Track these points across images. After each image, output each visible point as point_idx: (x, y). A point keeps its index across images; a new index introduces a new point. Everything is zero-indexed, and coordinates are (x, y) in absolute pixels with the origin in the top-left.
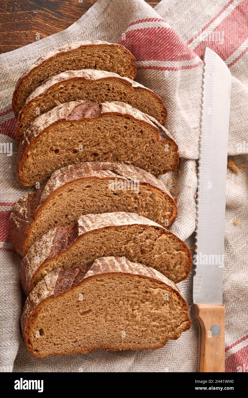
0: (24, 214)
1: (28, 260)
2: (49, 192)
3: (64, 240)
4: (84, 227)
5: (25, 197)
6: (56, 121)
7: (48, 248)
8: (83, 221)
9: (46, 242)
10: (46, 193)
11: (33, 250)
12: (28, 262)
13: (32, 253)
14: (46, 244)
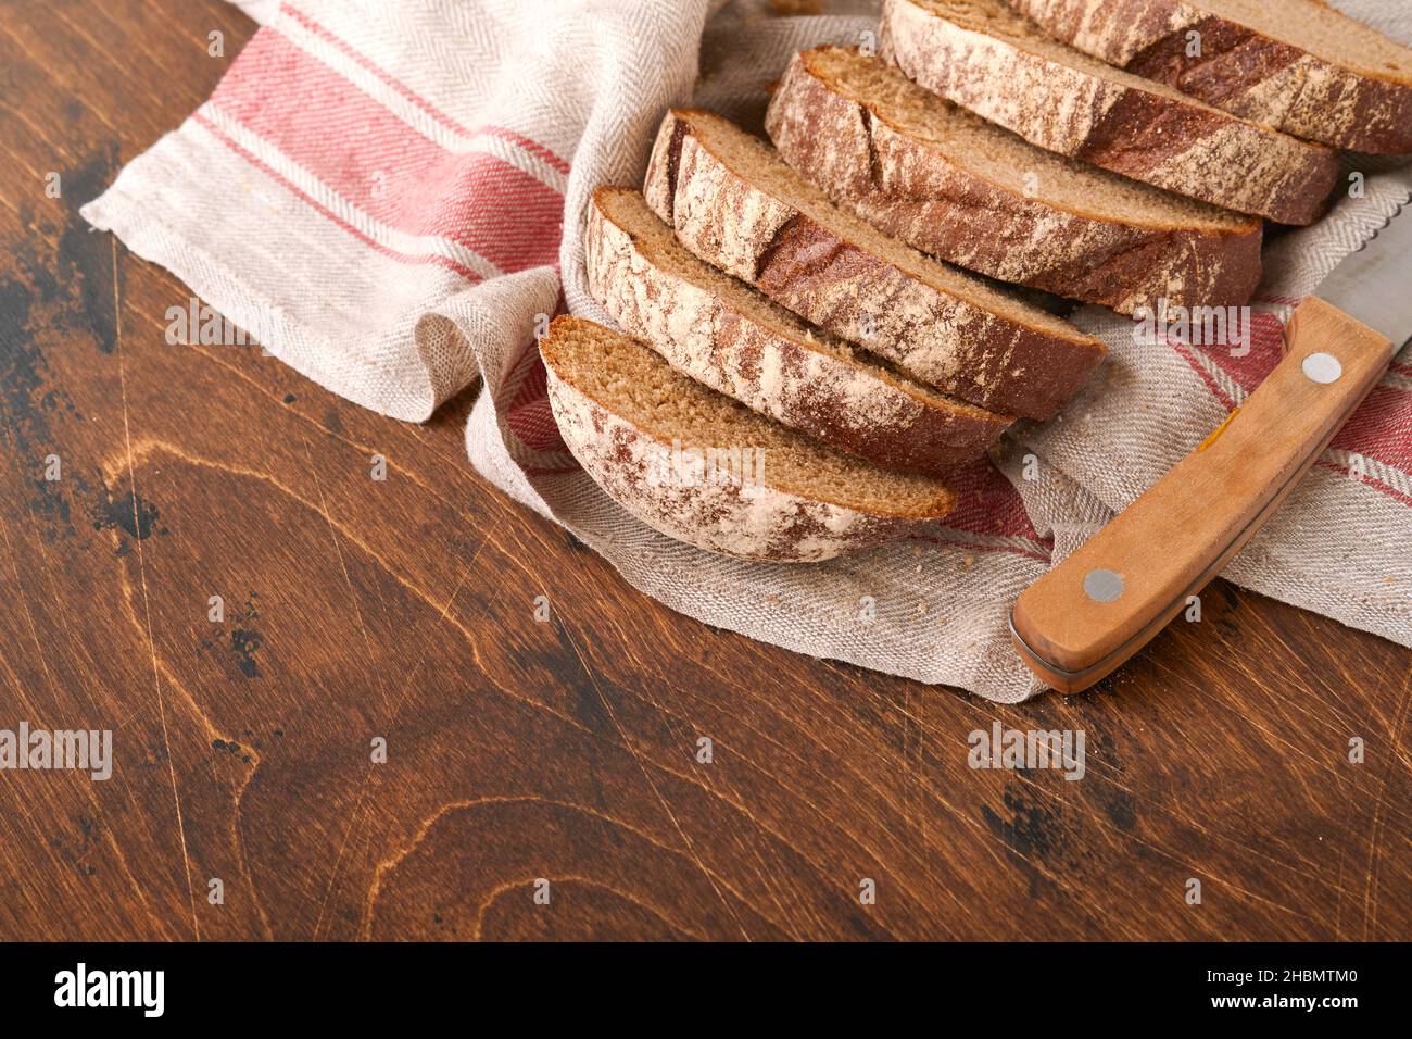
0: (1178, 268)
1: (1269, 201)
2: (1084, 231)
3: (1159, 131)
4: (1090, 102)
7: (1214, 146)
8: (1072, 130)
9: (1201, 166)
10: (1092, 239)
11: (1243, 195)
12: (1273, 195)
13: (1248, 192)
14: (1205, 163)
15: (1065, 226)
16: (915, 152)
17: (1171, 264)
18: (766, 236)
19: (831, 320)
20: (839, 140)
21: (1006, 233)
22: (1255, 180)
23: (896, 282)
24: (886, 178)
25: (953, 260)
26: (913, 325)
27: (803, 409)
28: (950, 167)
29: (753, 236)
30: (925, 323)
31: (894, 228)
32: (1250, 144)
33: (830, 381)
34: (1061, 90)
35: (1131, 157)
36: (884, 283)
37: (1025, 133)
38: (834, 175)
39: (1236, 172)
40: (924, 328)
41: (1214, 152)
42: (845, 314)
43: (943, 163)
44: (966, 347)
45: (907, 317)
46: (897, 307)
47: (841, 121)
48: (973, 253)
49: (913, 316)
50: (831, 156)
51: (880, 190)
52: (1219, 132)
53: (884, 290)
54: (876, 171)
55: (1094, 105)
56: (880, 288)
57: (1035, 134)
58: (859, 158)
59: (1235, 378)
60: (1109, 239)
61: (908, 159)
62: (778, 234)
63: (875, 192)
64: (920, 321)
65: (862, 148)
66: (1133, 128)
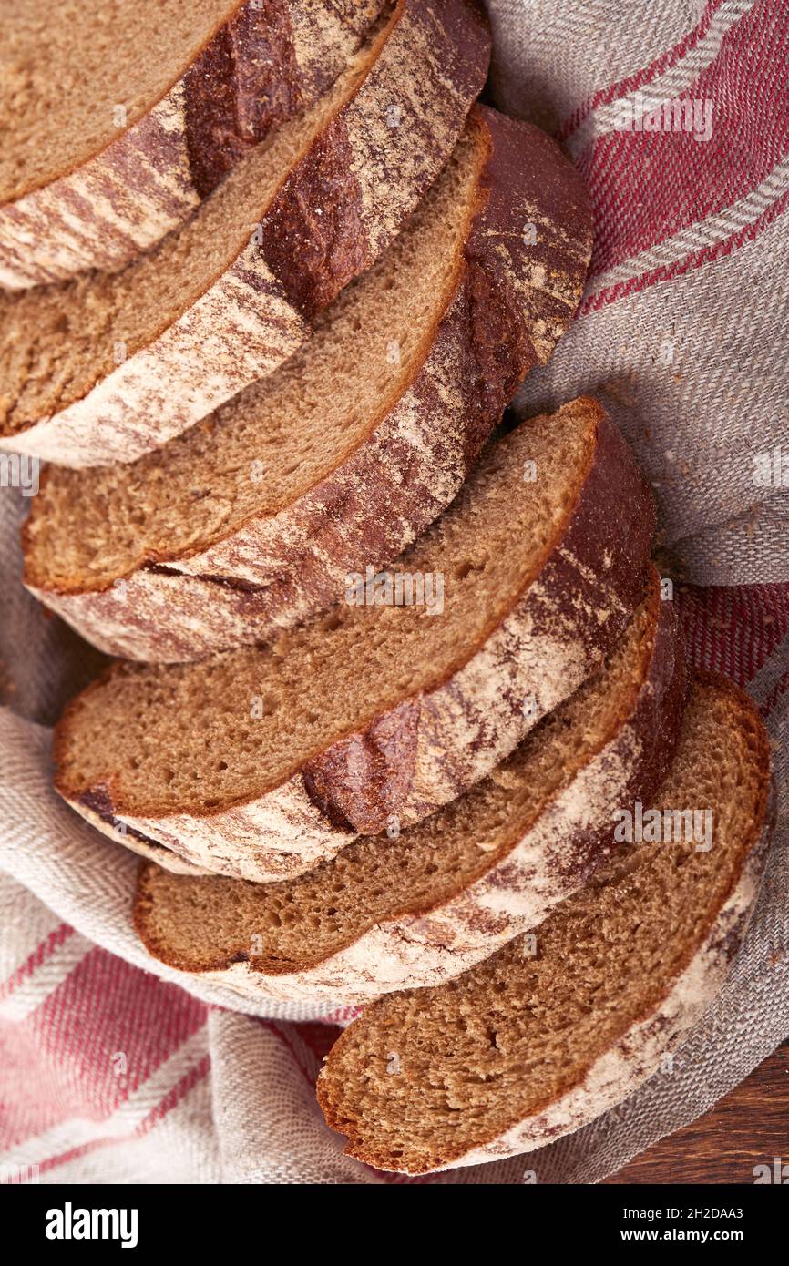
0: (517, 265)
1: (454, 92)
2: (433, 381)
3: (319, 211)
4: (251, 291)
5: (545, 336)
6: (459, 673)
7: (366, 152)
8: (279, 324)
9: (386, 178)
10: (446, 373)
11: (440, 131)
12: (449, 84)
13: (438, 121)
14: (385, 170)
15: (418, 403)
16: (242, 543)
17: (510, 274)
18: (311, 815)
19: (459, 785)
20: (178, 609)
21: (398, 478)
22: (425, 106)
23: (448, 700)
24: (256, 580)
25: (402, 547)
26: (510, 691)
27: (571, 872)
28: (283, 516)
29: (303, 826)
30: (513, 675)
31: (327, 596)
32: (379, 102)
33: (553, 838)
34: (221, 320)
35: (338, 257)
36: (444, 714)
37: (256, 376)
38: (223, 631)
39: (409, 130)
40: (518, 679)
41: (374, 154)
42: (461, 768)
43: (273, 521)
44: (560, 629)
45: (497, 697)
46: (480, 706)
47: (154, 599)
48: (405, 523)
49: (499, 689)
50: (195, 624)
51: (265, 588)
52: (352, 138)
53: (452, 716)
54: (238, 585)
55: (257, 288)
56: (448, 720)
57: (262, 366)
58: (213, 598)
59: (670, 232)
60: (453, 349)
61: (244, 552)
62: (315, 802)
63: (267, 596)
64: (508, 682)
65: (202, 590)
66: (303, 244)
